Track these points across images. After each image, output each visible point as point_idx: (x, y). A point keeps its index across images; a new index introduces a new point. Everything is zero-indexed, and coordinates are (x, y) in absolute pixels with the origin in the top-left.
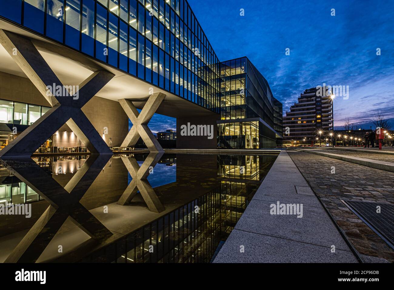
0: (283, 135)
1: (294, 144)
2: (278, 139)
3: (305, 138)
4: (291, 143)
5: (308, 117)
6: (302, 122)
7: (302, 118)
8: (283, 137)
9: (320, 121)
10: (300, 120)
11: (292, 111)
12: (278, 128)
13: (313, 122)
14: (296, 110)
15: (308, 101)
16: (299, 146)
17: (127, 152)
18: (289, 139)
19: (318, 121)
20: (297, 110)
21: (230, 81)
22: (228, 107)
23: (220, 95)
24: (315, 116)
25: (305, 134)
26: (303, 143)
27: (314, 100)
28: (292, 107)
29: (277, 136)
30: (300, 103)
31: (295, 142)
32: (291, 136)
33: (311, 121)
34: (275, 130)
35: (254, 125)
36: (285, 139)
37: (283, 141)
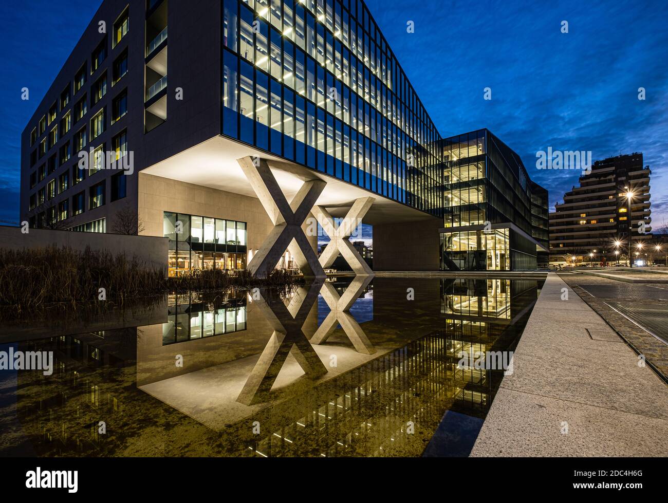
0: (551, 245)
1: (572, 262)
2: (540, 253)
3: (595, 251)
4: (565, 261)
5: (600, 213)
6: (588, 222)
7: (588, 214)
8: (549, 249)
9: (625, 218)
10: (583, 219)
11: (567, 202)
12: (539, 234)
13: (612, 220)
14: (576, 199)
15: (599, 183)
16: (583, 265)
17: (330, 276)
18: (564, 252)
19: (621, 219)
20: (577, 201)
21: (460, 167)
22: (457, 206)
23: (443, 188)
24: (615, 210)
25: (594, 244)
26: (590, 260)
27: (613, 180)
28: (568, 194)
29: (539, 248)
30: (583, 186)
31: (574, 258)
32: (566, 248)
33: (607, 220)
34: (535, 238)
35: (500, 234)
36: (554, 254)
37: (550, 256)
